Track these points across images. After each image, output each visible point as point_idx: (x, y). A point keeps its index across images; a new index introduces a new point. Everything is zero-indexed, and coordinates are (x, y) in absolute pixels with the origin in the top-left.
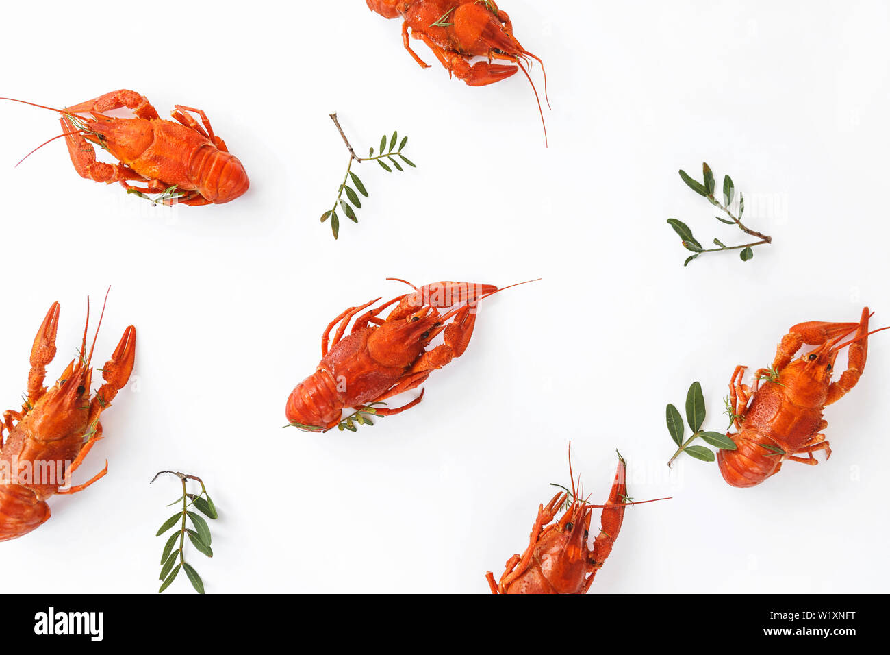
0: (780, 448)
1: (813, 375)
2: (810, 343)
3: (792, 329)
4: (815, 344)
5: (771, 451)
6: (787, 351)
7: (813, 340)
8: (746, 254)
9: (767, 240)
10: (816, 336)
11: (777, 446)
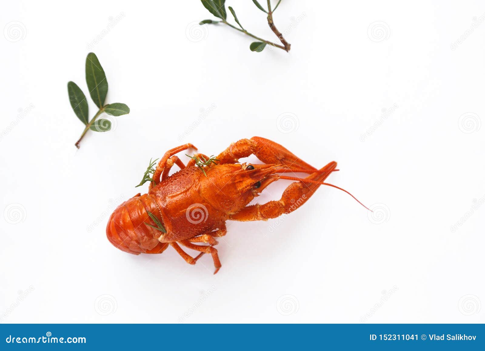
0: (163, 224)
1: (236, 181)
2: (259, 157)
3: (255, 138)
4: (264, 161)
5: (153, 222)
6: (234, 151)
7: (265, 156)
8: (257, 46)
9: (287, 47)
10: (269, 156)
11: (161, 221)
